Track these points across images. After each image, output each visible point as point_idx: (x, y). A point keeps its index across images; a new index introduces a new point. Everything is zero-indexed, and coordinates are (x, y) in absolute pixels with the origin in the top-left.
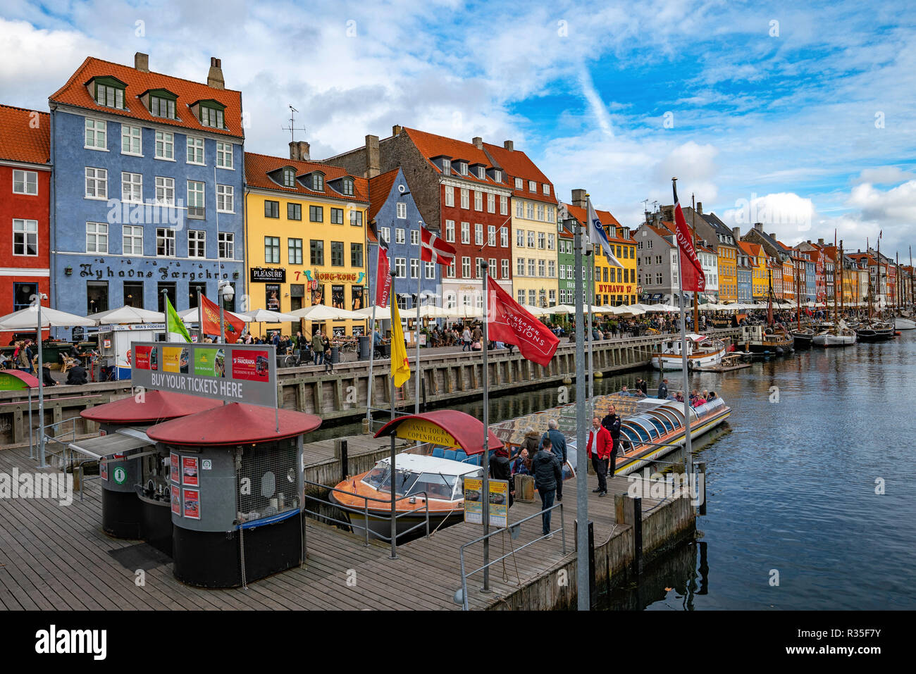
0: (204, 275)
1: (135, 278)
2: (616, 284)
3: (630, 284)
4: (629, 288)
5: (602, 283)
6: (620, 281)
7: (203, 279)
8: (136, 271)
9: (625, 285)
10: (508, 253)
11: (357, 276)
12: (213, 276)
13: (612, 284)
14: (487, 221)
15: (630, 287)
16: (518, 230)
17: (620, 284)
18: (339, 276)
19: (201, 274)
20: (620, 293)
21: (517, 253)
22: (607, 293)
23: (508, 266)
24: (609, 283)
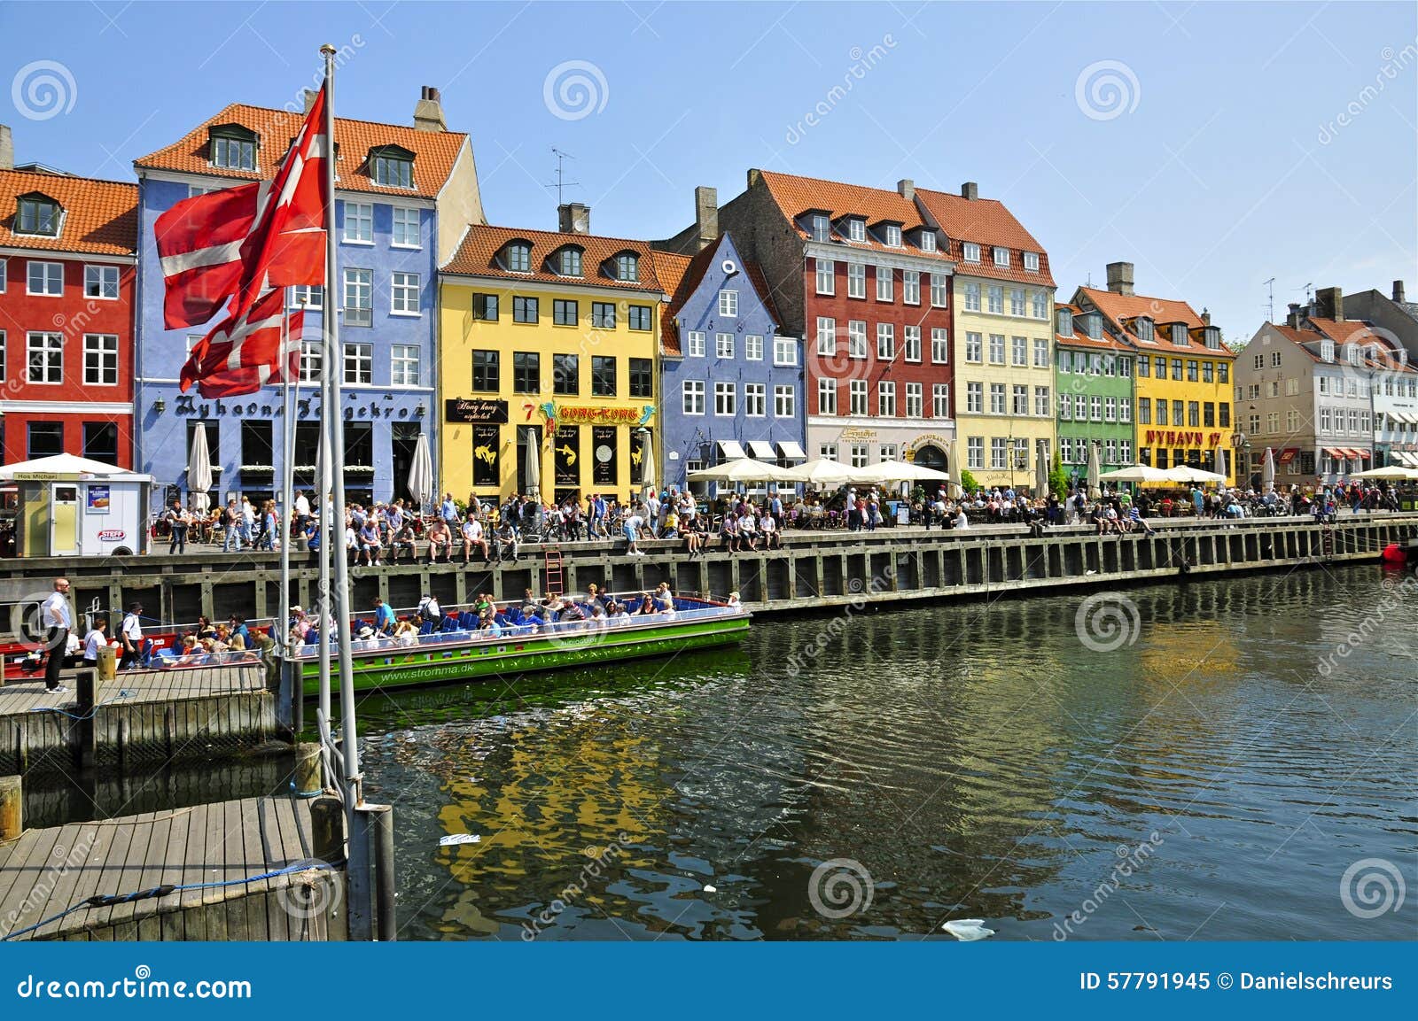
0: (369, 411)
1: (258, 416)
2: (1186, 429)
3: (1217, 429)
4: (1214, 438)
5: (1154, 427)
6: (1195, 423)
7: (367, 417)
8: (260, 406)
9: (1206, 432)
10: (947, 372)
11: (639, 412)
12: (382, 411)
13: (1177, 430)
14: (902, 319)
15: (1217, 436)
16: (969, 334)
17: (1195, 430)
18: (603, 413)
19: (364, 409)
20: (1192, 446)
21: (964, 373)
22: (1163, 446)
23: (946, 396)
24: (1170, 428)
